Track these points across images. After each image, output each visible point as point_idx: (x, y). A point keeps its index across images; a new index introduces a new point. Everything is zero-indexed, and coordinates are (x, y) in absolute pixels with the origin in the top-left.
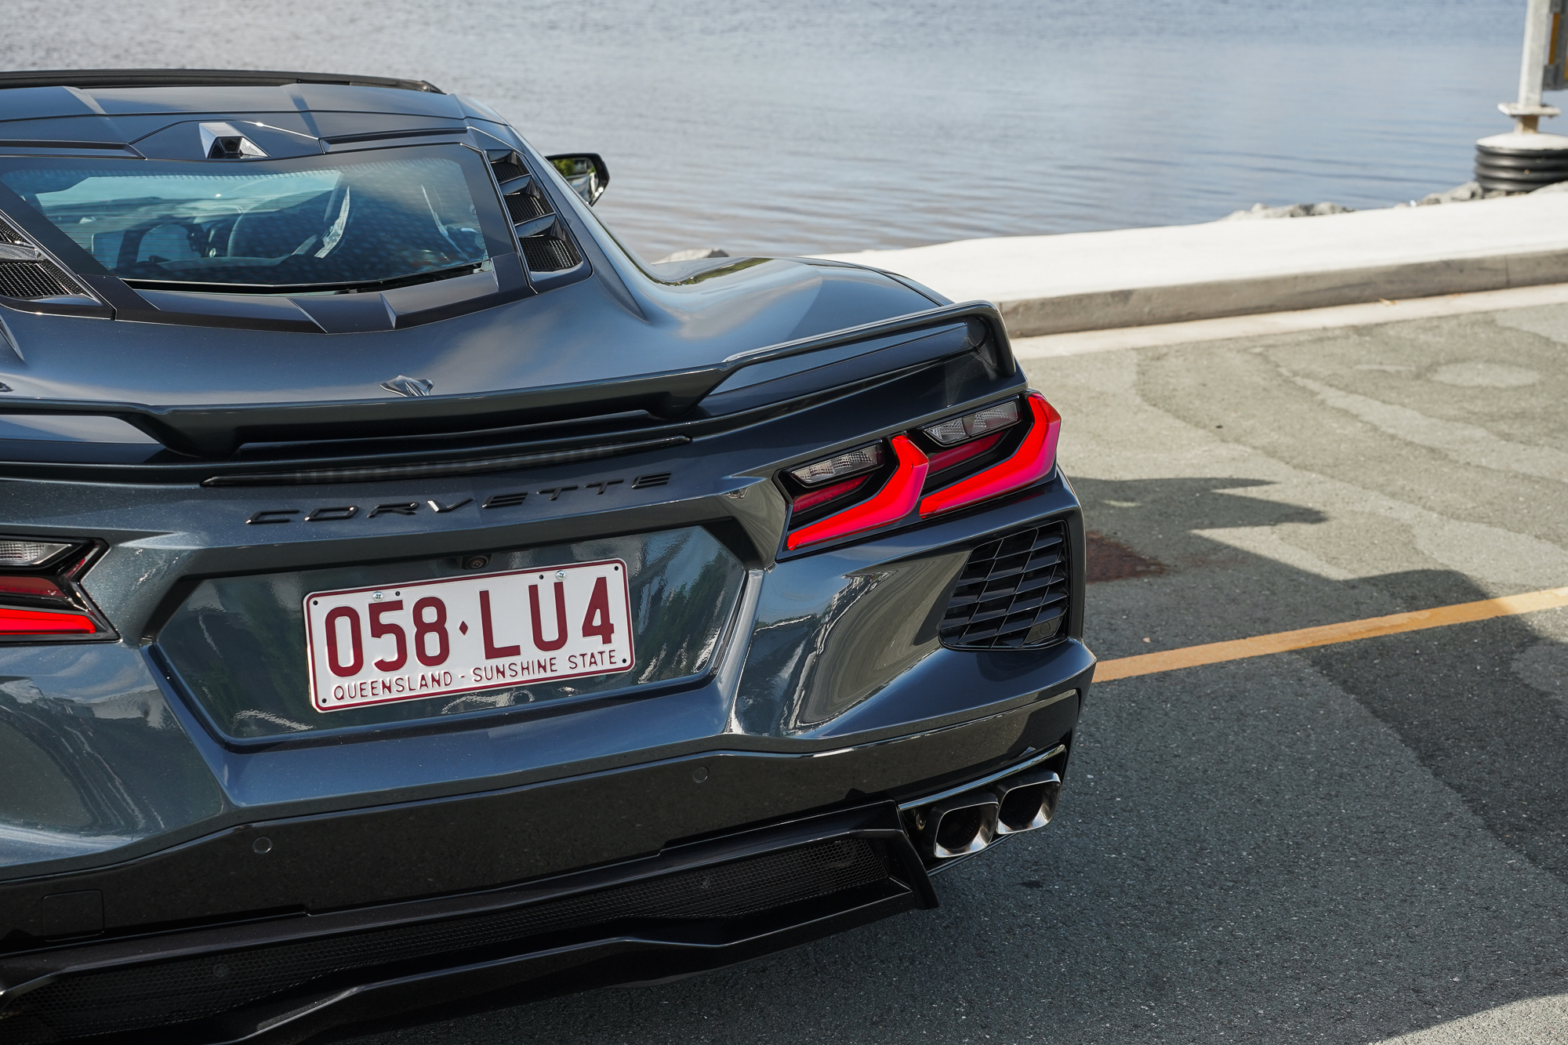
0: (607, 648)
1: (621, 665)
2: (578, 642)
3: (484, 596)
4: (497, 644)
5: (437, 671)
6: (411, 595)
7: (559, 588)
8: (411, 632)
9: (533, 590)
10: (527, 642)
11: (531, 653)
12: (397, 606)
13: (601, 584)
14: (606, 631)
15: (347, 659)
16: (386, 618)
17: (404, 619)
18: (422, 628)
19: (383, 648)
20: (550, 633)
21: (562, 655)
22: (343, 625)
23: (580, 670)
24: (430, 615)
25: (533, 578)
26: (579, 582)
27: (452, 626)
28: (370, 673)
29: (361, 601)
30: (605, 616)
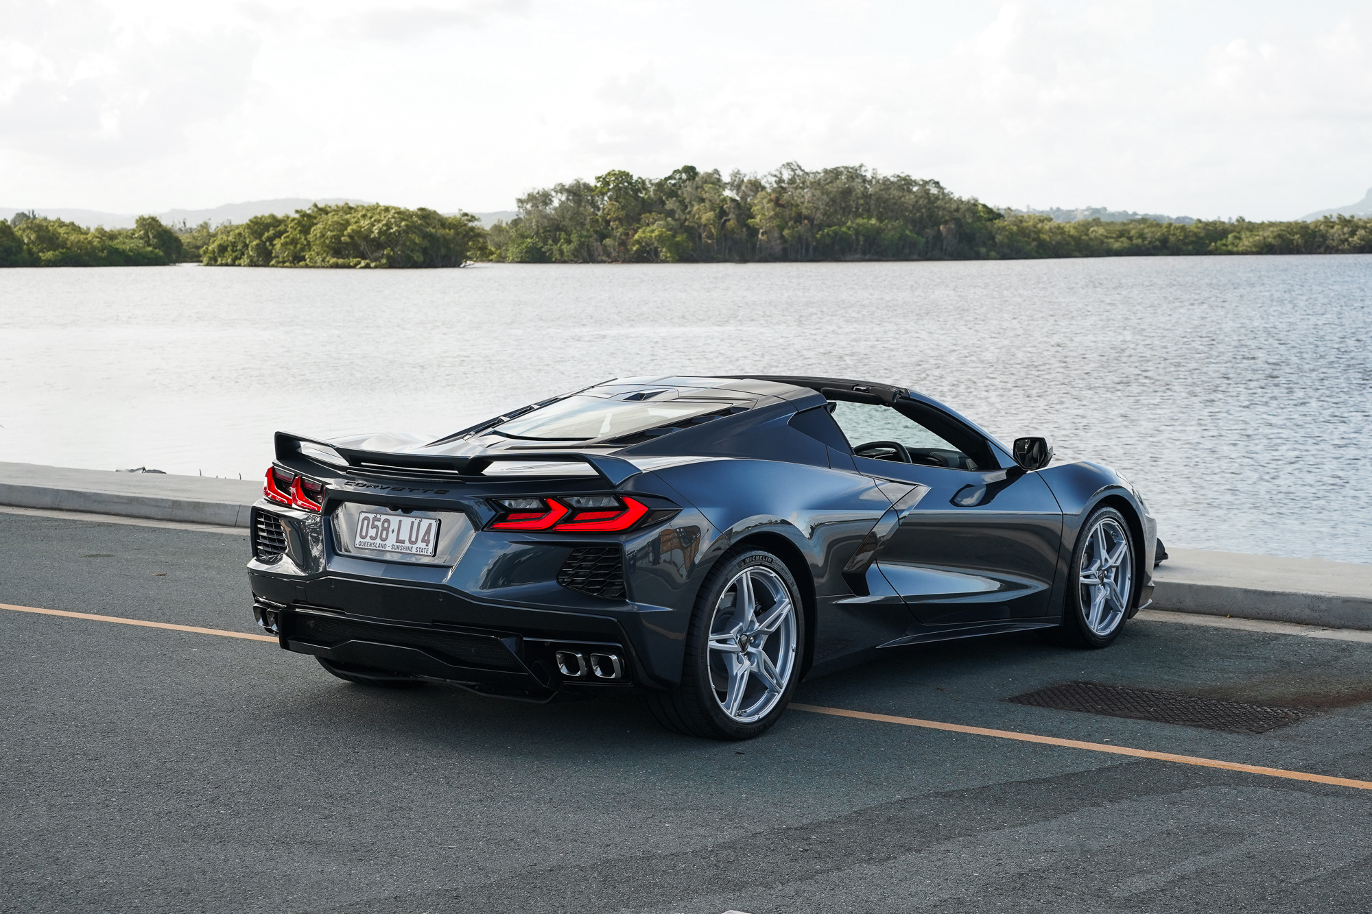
0: (427, 547)
1: (429, 554)
2: (420, 543)
3: (400, 521)
4: (400, 538)
5: (384, 543)
6: (383, 517)
7: (419, 524)
8: (380, 529)
9: (413, 523)
10: (407, 539)
11: (407, 544)
12: (379, 520)
13: (430, 524)
14: (427, 542)
15: (364, 534)
16: (376, 523)
17: (379, 524)
18: (384, 528)
19: (372, 532)
20: (413, 539)
21: (415, 546)
22: (366, 522)
23: (418, 552)
24: (386, 525)
26: (425, 523)
27: (390, 530)
28: (368, 539)
29: (371, 516)
30: (429, 537)
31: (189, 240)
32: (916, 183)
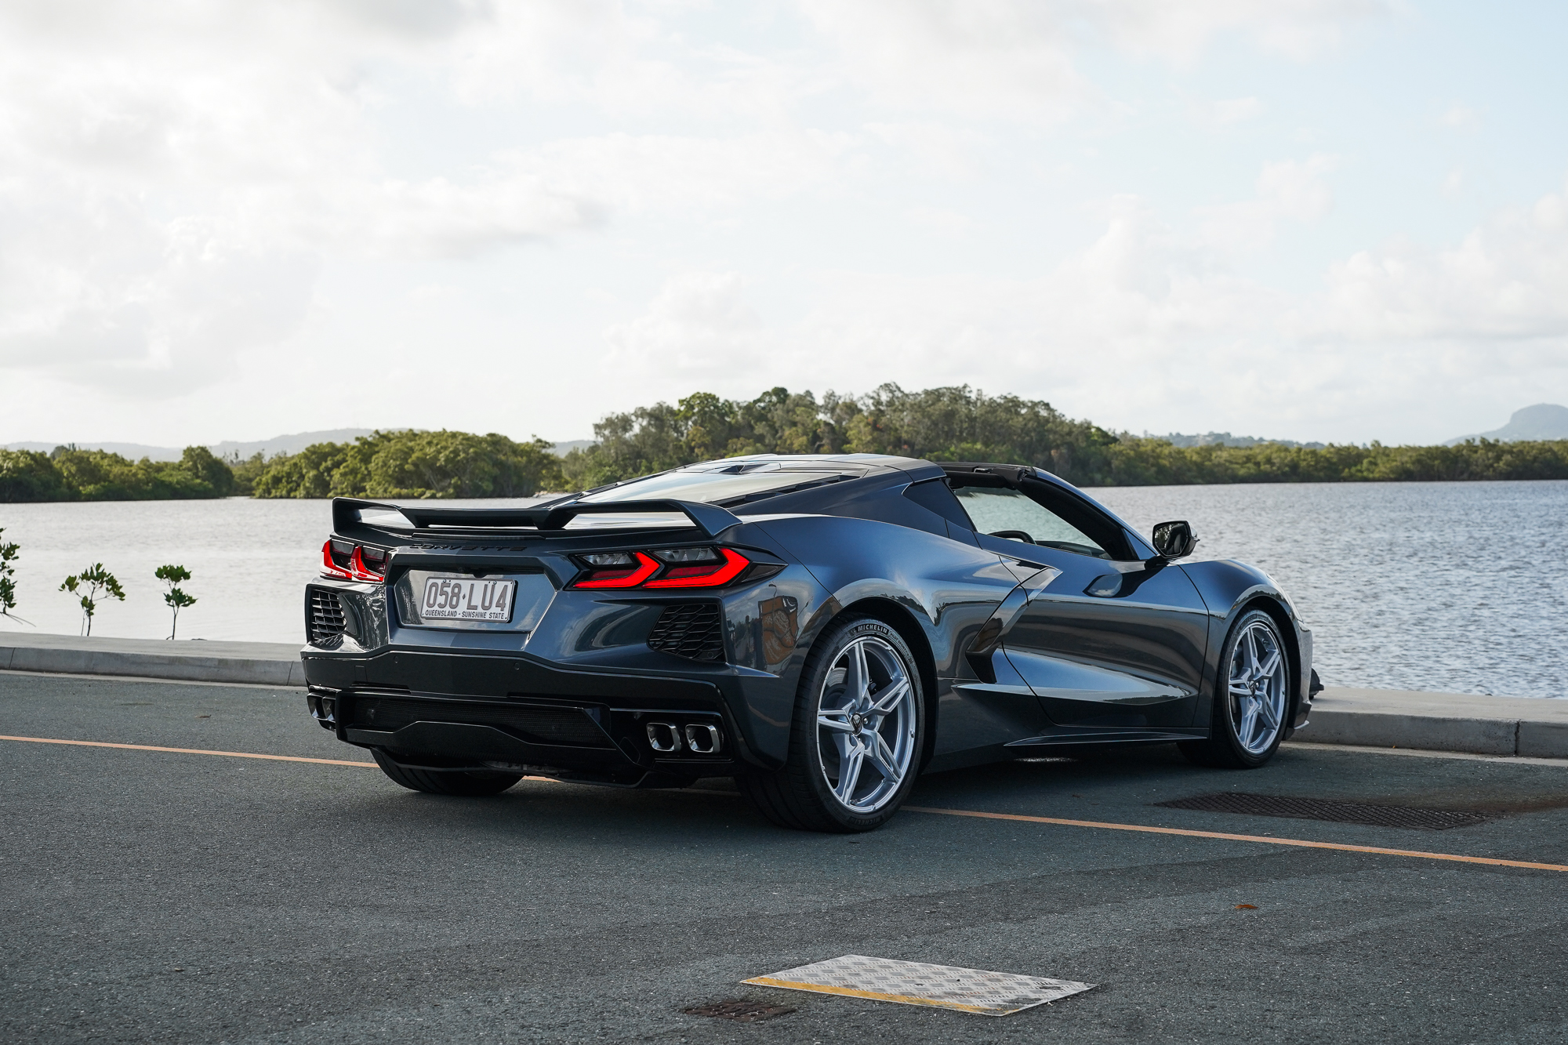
0: (502, 612)
1: (504, 619)
2: (494, 609)
3: (472, 585)
4: (472, 604)
5: (453, 610)
6: (454, 582)
7: (493, 587)
8: (450, 595)
9: (486, 586)
10: (480, 605)
11: (480, 610)
12: (449, 585)
13: (506, 586)
14: (502, 608)
15: (431, 602)
16: (445, 589)
17: (448, 590)
18: (454, 594)
19: (441, 599)
20: (487, 604)
21: (488, 612)
22: (434, 589)
23: (492, 619)
24: (456, 590)
25: (487, 582)
26: (500, 586)
27: (461, 595)
28: (436, 608)
29: (440, 582)
30: (504, 601)
31: (240, 472)
32: (1024, 405)
